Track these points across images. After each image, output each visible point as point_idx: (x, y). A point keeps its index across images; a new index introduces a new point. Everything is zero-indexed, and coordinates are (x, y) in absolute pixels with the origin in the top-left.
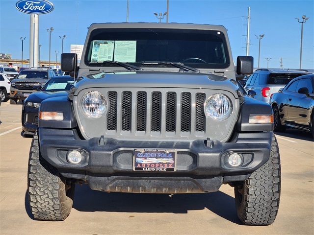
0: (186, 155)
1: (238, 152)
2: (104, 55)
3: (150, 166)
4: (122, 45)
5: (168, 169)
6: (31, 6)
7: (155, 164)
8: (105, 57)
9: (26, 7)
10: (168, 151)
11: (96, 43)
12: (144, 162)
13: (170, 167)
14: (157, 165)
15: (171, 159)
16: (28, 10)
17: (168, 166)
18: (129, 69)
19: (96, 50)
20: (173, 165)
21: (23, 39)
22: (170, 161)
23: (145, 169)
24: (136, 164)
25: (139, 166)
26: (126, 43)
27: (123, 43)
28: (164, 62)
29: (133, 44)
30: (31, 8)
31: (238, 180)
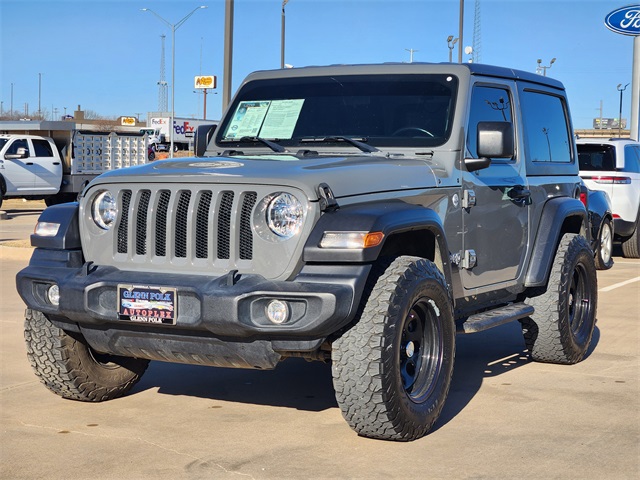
0: (191, 298)
1: (280, 298)
2: (249, 126)
3: (141, 314)
4: (281, 107)
5: (165, 321)
6: (635, 20)
7: (147, 310)
8: (247, 131)
9: (624, 24)
10: (164, 290)
11: (242, 106)
12: (133, 306)
13: (168, 317)
14: (151, 313)
15: (169, 304)
16: (631, 28)
17: (166, 315)
18: (276, 151)
19: (238, 119)
20: (172, 314)
21: (622, 87)
22: (167, 306)
23: (133, 319)
24: (122, 308)
25: (126, 313)
26: (287, 105)
27: (283, 104)
28: (332, 137)
29: (298, 105)
30: (635, 25)
31: (297, 349)
